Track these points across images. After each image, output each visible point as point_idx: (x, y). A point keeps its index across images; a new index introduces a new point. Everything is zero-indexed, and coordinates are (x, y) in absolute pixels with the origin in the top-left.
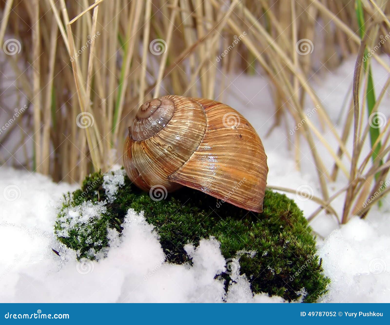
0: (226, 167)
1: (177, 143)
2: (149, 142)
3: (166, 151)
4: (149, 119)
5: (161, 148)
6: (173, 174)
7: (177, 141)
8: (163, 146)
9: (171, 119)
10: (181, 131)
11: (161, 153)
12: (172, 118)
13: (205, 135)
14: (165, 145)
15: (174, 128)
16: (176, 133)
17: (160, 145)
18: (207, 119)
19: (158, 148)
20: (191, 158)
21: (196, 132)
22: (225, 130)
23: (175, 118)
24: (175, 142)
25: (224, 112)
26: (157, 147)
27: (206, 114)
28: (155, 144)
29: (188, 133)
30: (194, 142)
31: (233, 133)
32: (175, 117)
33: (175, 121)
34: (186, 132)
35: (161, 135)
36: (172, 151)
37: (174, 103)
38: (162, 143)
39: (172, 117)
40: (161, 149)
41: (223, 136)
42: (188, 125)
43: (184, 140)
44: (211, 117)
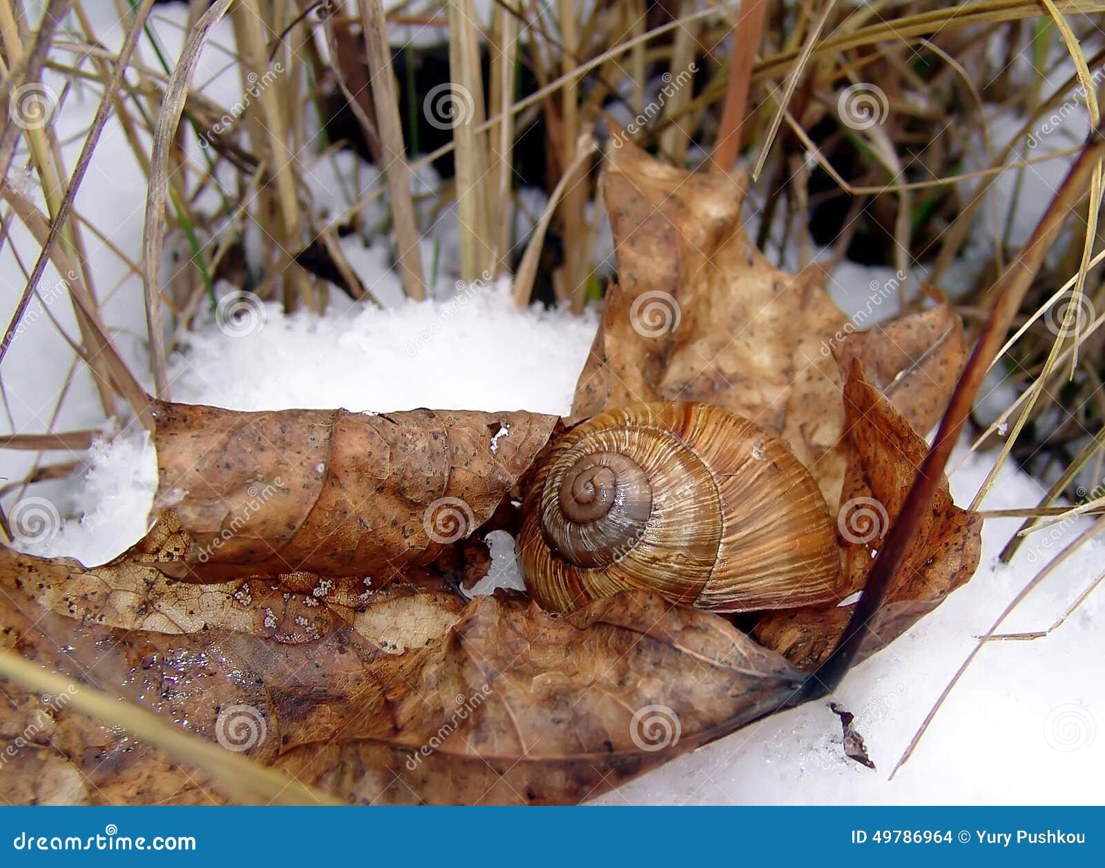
0: (789, 540)
1: (690, 541)
2: (629, 562)
3: (677, 566)
4: (610, 516)
5: (663, 564)
6: (697, 601)
7: (688, 538)
8: (666, 559)
9: (652, 497)
10: (685, 514)
11: (666, 575)
12: (653, 494)
13: (721, 497)
14: (668, 556)
15: (669, 515)
16: (680, 523)
17: (659, 560)
18: (703, 460)
19: (657, 566)
20: (719, 554)
21: (707, 500)
22: (748, 467)
23: (659, 493)
24: (685, 541)
25: (716, 427)
26: (654, 565)
27: (694, 451)
28: (645, 561)
29: (699, 511)
30: (715, 523)
31: (763, 467)
32: (658, 489)
33: (663, 498)
34: (695, 512)
35: (651, 539)
36: (686, 561)
37: (632, 457)
38: (660, 555)
39: (652, 492)
40: (664, 566)
41: (753, 483)
42: (689, 495)
43: (700, 529)
44: (707, 451)
